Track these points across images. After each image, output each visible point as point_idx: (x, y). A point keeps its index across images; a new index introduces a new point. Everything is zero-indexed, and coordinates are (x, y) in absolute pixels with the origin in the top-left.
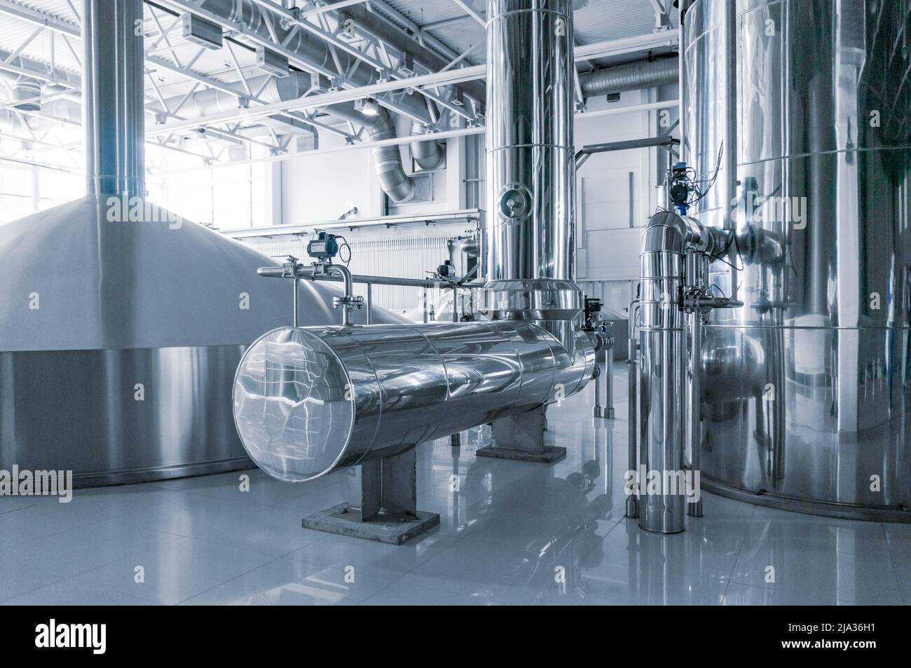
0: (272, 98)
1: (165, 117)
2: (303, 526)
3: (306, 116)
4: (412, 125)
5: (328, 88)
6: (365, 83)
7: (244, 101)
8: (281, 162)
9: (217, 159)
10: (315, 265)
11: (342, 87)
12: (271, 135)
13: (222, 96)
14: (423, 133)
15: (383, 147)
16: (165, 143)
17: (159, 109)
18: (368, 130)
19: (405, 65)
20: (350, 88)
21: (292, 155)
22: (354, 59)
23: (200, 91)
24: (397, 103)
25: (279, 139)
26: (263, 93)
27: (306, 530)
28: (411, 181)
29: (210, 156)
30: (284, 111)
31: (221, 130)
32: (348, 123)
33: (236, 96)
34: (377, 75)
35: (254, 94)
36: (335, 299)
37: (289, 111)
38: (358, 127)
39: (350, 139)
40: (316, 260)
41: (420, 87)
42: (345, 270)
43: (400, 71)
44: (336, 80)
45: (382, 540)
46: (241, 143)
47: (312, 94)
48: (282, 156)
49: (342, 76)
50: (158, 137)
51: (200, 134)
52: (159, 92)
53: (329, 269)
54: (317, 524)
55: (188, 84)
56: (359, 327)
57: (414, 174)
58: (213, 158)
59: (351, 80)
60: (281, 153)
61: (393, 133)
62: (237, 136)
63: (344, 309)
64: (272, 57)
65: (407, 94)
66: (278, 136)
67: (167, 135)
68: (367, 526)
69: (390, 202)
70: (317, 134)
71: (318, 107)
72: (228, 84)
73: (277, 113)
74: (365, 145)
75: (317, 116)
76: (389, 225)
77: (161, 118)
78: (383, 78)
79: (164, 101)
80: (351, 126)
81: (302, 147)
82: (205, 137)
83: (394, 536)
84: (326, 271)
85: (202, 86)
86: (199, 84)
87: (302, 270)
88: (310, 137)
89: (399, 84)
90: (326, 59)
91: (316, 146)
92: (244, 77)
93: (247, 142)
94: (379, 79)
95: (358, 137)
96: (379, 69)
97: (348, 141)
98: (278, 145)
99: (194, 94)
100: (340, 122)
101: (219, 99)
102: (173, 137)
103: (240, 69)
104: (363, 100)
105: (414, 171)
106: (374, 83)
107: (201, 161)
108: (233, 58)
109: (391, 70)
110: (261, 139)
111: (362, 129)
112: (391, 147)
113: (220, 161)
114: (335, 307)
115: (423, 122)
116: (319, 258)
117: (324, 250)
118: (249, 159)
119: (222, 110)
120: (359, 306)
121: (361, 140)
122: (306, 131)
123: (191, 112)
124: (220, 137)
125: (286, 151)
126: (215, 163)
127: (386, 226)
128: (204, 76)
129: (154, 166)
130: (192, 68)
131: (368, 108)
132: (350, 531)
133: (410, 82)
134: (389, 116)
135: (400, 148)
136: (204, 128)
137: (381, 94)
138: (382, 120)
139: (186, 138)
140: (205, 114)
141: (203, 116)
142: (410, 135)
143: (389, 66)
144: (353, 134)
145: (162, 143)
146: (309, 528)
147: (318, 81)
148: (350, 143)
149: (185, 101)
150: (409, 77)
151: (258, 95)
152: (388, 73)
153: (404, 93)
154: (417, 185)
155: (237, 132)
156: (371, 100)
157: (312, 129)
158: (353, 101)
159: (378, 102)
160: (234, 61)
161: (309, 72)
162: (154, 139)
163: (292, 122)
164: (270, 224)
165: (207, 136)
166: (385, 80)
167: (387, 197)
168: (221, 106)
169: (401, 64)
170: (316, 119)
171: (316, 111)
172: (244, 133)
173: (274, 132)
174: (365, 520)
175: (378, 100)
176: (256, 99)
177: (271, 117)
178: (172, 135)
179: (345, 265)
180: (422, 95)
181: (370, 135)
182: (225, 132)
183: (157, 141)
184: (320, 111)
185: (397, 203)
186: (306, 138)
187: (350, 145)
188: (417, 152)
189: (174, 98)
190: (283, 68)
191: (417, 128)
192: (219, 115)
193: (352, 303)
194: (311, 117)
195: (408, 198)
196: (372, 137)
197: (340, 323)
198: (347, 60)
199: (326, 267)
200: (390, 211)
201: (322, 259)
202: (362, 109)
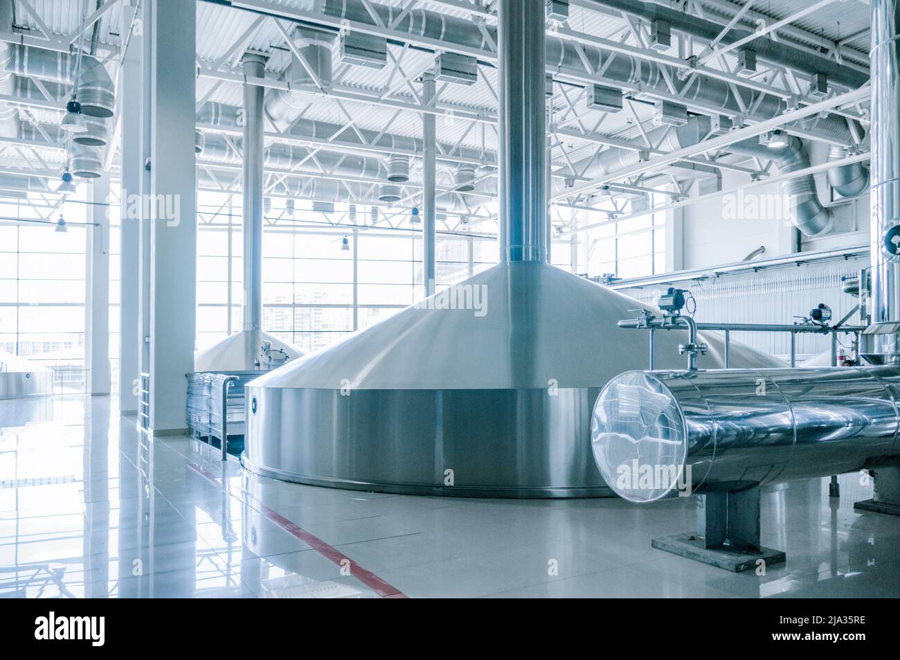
0: (672, 148)
1: (573, 180)
2: (653, 545)
3: (708, 159)
4: (830, 149)
5: (729, 127)
6: (771, 115)
7: (645, 155)
8: (683, 207)
9: (621, 212)
10: (665, 317)
11: (745, 123)
12: (673, 183)
13: (624, 152)
14: (843, 157)
15: (794, 179)
16: (574, 203)
17: (568, 174)
18: (776, 163)
19: (817, 88)
20: (754, 124)
21: (695, 199)
22: (757, 94)
23: (603, 152)
24: (810, 130)
25: (681, 185)
26: (663, 143)
27: (655, 550)
28: (828, 211)
29: (614, 209)
30: (684, 158)
31: (624, 185)
32: (754, 158)
33: (636, 151)
34: (784, 105)
35: (654, 146)
36: (681, 346)
37: (690, 156)
38: (765, 161)
39: (755, 176)
40: (665, 312)
41: (837, 108)
42: (690, 320)
43: (811, 96)
44: (738, 118)
45: (721, 565)
46: (643, 194)
47: (713, 136)
48: (683, 201)
49: (745, 113)
50: (567, 198)
51: (605, 191)
52: (567, 158)
53: (676, 320)
54: (664, 545)
55: (594, 146)
56: (702, 371)
57: (833, 203)
58: (617, 212)
59: (754, 115)
60: (683, 199)
61: (806, 161)
62: (639, 188)
63: (689, 355)
64: (671, 108)
65: (821, 119)
66: (680, 182)
67: (576, 196)
68: (709, 553)
69: (803, 238)
70: (721, 175)
71: (719, 148)
72: (630, 140)
73: (677, 161)
74: (774, 179)
75: (720, 156)
76: (799, 263)
77: (570, 182)
78: (790, 107)
79: (572, 165)
80: (757, 161)
81: (704, 190)
82: (609, 194)
83: (732, 564)
84: (673, 322)
85: (607, 146)
86: (603, 145)
87: (654, 321)
88: (713, 179)
89: (811, 109)
90: (727, 99)
91: (719, 187)
92: (644, 131)
93: (650, 193)
94: (786, 109)
95: (765, 172)
96: (785, 98)
97: (754, 178)
98: (679, 192)
99: (599, 155)
100: (746, 159)
101: (622, 156)
102: (582, 197)
103: (641, 124)
104: (769, 133)
105: (832, 200)
106: (780, 114)
107: (605, 215)
108: (634, 115)
109: (800, 97)
110: (662, 188)
111: (770, 163)
112: (804, 177)
113: (623, 214)
114: (680, 353)
115: (842, 145)
116: (668, 310)
117: (672, 304)
118: (651, 208)
119: (624, 166)
120: (703, 352)
121: (769, 175)
122: (709, 174)
123: (596, 172)
124: (624, 191)
125: (688, 196)
126: (619, 216)
127: (796, 264)
128: (608, 137)
129: (564, 225)
130: (597, 130)
131: (774, 141)
132: (692, 555)
133: (825, 105)
134: (802, 144)
135: (815, 177)
136: (608, 185)
137: (791, 124)
138: (793, 150)
139: (593, 196)
140: (609, 172)
141: (607, 174)
142: (827, 162)
143: (798, 93)
144: (759, 169)
145: (572, 203)
146: (657, 548)
147: (718, 123)
148: (756, 179)
149: (592, 161)
150: (823, 99)
151: (658, 147)
152: (796, 100)
153: (818, 117)
154: (835, 215)
155: (640, 185)
156: (778, 132)
157: (715, 171)
158: (758, 136)
159: (786, 132)
160: (635, 118)
161: (709, 115)
162: (564, 200)
163: (694, 167)
164: (671, 271)
165: (611, 192)
166: (793, 109)
167: (799, 233)
168: (624, 162)
169: (813, 88)
170: (719, 160)
171: (718, 152)
172: (647, 184)
173: (676, 179)
174: (708, 547)
175: (786, 130)
176: (656, 151)
177: (672, 165)
178: (579, 196)
179: (691, 316)
180: (840, 116)
181: (779, 168)
182: (628, 186)
183: (566, 202)
184: (723, 151)
185: (811, 238)
186: (708, 180)
187: (756, 182)
188: (835, 179)
189: (581, 161)
190: (681, 117)
191: (835, 152)
192: (622, 171)
193: (696, 350)
194: (713, 158)
195: (824, 231)
196: (781, 170)
197: (686, 367)
198: (749, 96)
199: (674, 318)
200: (803, 247)
201: (671, 312)
202: (768, 143)
